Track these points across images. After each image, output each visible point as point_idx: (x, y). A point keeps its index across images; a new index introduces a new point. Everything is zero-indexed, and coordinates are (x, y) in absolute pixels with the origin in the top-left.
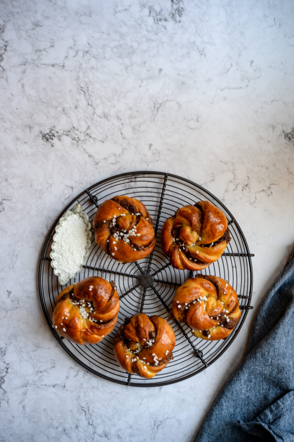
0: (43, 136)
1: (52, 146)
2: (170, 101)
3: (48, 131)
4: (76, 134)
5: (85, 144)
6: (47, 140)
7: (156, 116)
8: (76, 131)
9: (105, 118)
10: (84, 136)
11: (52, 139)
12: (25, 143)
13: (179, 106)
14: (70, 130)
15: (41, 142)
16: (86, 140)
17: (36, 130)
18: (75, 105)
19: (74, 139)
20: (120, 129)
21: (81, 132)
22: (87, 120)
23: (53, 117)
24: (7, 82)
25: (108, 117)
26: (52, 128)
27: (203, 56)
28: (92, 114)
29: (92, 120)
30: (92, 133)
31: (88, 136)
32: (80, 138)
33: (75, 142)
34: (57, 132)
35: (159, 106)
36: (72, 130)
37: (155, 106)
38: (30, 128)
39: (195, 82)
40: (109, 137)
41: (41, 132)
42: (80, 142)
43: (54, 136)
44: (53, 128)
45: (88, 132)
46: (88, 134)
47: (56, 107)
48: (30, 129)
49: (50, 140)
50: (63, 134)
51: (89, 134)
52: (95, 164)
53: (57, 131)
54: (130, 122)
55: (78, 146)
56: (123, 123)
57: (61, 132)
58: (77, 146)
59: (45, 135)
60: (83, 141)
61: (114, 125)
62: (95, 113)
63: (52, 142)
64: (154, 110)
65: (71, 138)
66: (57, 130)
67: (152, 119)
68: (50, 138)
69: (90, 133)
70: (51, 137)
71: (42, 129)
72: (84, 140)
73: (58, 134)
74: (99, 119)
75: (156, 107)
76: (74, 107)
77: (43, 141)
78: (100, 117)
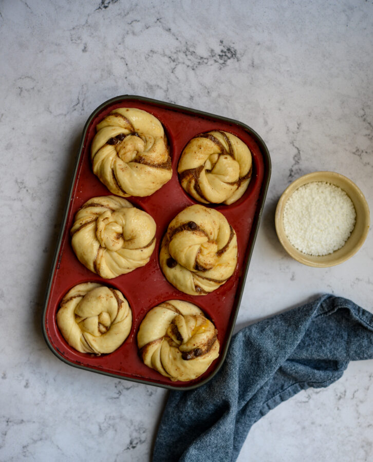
0: (235, 55)
1: (222, 42)
2: (62, 114)
3: (229, 62)
4: (190, 60)
5: (177, 47)
6: (229, 50)
7: (79, 93)
8: (191, 65)
9: (151, 86)
10: (179, 58)
11: (222, 51)
12: (259, 44)
13: (48, 108)
14: (198, 66)
15: (238, 47)
16: (175, 53)
17: (245, 62)
18: (194, 101)
19: (193, 53)
20: (129, 70)
21: (184, 63)
22: (176, 81)
23: (222, 83)
24: (288, 127)
25: (146, 87)
26: (224, 67)
27: (19, 181)
28: (170, 90)
29: (168, 82)
30: (167, 64)
31: (173, 58)
32: (184, 55)
33: (191, 49)
34: (216, 61)
35: (76, 107)
36: (195, 66)
37: (83, 106)
38: (253, 65)
39: (28, 144)
40: (143, 58)
41: (238, 61)
42: (184, 49)
43: (219, 55)
44: (222, 66)
45: (173, 65)
46: (174, 61)
47: (219, 96)
48: (253, 63)
49: (225, 50)
50: (208, 59)
51: (172, 62)
52: (161, 18)
53: (217, 63)
54: (116, 82)
55: (186, 43)
56: (125, 80)
57: (211, 62)
58: (188, 43)
59: (232, 56)
60: (180, 51)
61: (137, 75)
62: (165, 91)
63: (222, 48)
64: (84, 100)
65: (196, 55)
66: (217, 65)
67: (85, 88)
68: (225, 52)
69: (170, 62)
70: (224, 54)
71: (237, 65)
72: (179, 53)
73: (215, 58)
74: (159, 83)
75: (80, 105)
76: (194, 99)
77: (235, 48)
78: (158, 86)
